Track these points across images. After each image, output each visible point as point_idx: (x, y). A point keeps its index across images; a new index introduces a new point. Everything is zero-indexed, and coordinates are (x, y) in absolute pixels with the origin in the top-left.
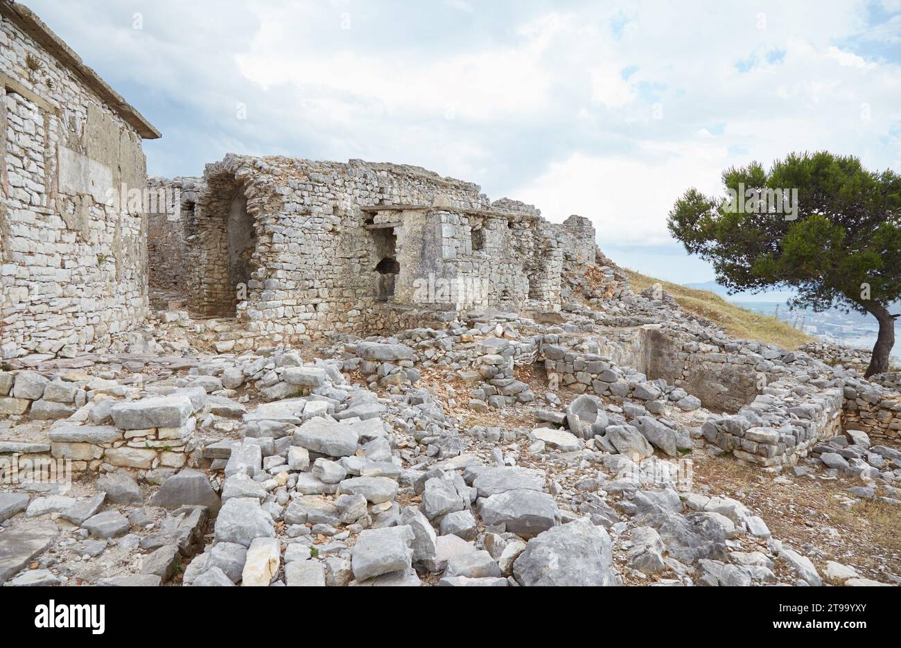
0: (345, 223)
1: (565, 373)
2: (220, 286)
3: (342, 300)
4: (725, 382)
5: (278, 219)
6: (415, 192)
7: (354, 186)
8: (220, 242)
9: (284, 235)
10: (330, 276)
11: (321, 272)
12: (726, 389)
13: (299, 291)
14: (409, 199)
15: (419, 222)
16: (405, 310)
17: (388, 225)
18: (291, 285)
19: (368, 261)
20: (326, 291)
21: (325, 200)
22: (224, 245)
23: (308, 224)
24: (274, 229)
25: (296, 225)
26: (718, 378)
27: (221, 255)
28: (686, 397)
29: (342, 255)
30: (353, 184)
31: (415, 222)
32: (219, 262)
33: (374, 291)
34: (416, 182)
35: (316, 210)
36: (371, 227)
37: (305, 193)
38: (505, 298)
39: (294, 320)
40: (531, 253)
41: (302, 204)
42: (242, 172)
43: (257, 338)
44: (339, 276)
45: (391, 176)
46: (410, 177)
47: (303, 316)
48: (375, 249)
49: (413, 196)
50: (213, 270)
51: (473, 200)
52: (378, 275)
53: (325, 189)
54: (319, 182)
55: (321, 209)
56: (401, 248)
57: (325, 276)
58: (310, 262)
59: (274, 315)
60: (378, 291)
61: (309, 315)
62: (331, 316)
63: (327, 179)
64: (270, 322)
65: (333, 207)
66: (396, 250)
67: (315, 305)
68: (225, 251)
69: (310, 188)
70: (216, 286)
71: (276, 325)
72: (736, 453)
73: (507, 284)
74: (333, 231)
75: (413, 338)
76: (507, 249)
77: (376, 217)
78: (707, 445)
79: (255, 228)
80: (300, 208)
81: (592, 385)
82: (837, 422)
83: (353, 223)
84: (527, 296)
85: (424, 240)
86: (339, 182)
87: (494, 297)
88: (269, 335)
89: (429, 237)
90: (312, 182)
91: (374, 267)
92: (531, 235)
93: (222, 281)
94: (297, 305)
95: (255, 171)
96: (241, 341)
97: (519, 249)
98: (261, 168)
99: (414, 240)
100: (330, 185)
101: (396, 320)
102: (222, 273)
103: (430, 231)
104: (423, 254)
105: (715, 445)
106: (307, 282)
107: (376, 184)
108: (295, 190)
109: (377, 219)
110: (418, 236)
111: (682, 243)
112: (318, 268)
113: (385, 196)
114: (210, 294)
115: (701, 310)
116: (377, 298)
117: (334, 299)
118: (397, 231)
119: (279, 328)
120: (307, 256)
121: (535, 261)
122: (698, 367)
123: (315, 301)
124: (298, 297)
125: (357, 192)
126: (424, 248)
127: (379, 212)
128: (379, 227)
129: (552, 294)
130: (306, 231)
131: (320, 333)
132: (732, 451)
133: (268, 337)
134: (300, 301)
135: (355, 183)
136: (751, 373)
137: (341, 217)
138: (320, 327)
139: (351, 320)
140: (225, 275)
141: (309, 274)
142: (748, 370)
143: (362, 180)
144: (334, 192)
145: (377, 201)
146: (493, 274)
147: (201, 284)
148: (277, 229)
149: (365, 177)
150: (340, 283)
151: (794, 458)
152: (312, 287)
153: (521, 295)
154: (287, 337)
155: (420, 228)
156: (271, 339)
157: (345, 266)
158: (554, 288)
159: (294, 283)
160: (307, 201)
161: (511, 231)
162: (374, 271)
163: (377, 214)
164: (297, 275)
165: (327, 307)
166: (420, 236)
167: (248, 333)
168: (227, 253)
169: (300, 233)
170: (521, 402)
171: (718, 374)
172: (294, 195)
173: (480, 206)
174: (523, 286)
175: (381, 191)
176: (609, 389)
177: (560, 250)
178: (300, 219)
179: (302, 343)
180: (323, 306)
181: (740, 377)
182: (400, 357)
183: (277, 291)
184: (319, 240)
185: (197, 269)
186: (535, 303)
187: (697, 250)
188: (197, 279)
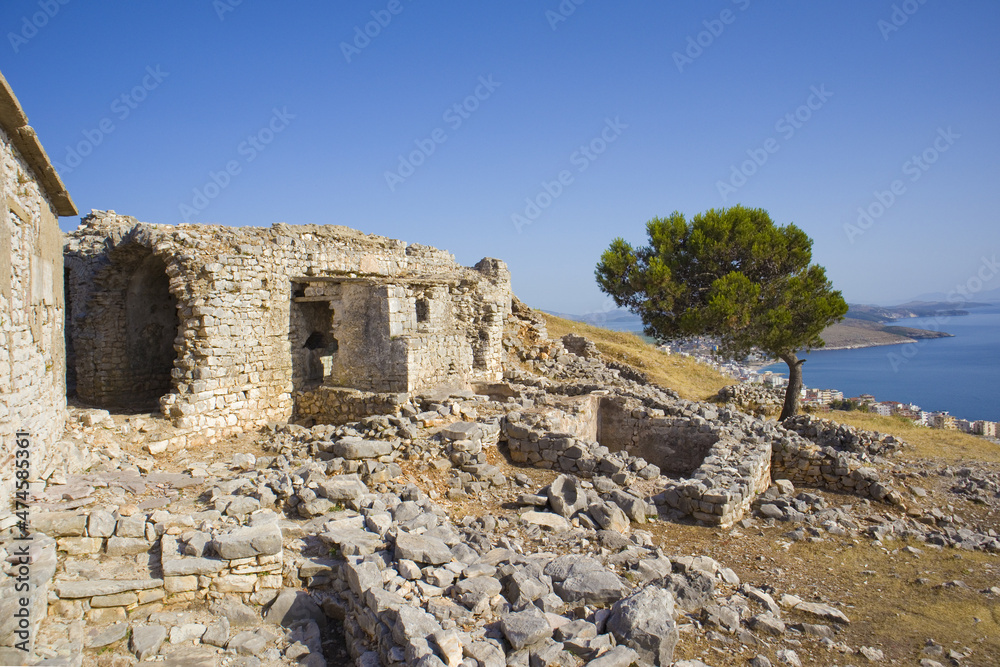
0: (274, 298)
1: (530, 452)
2: (119, 372)
3: (272, 384)
4: (672, 445)
5: (207, 299)
6: (343, 255)
7: (282, 255)
8: (118, 320)
9: (215, 317)
10: (260, 358)
11: (252, 354)
12: (674, 452)
13: (230, 378)
14: (337, 264)
15: (361, 296)
16: (348, 393)
17: (322, 299)
18: (221, 372)
19: (297, 338)
20: (257, 375)
21: (253, 273)
22: (122, 323)
23: (237, 302)
24: (205, 311)
25: (226, 304)
26: (666, 441)
27: (119, 335)
28: (648, 467)
29: (272, 333)
30: (281, 253)
31: (357, 296)
32: (118, 344)
33: (304, 370)
34: (341, 244)
35: (246, 285)
36: (301, 299)
37: (235, 268)
38: (451, 371)
39: (227, 411)
40: (472, 320)
41: (232, 280)
42: (162, 247)
43: (190, 436)
44: (269, 357)
45: (316, 239)
46: (334, 239)
47: (234, 406)
48: (304, 324)
49: (340, 260)
50: (111, 354)
51: (399, 259)
52: (308, 352)
53: (254, 262)
54: (247, 254)
55: (249, 285)
56: (339, 323)
57: (255, 358)
58: (241, 344)
59: (205, 408)
60: (308, 369)
61: (240, 404)
62: (262, 402)
63: (256, 251)
64: (202, 417)
65: (262, 281)
66: (333, 326)
67: (245, 392)
68: (124, 330)
69: (239, 262)
70: (114, 372)
71: (208, 418)
72: (696, 515)
73: (453, 357)
74: (262, 307)
75: (374, 427)
76: (448, 318)
77: (307, 289)
78: (670, 510)
79: (178, 309)
80: (229, 285)
81: (558, 461)
82: (768, 474)
83: (283, 296)
84: (471, 367)
85: (368, 316)
86: (267, 252)
87: (441, 372)
88: (202, 430)
89: (373, 313)
90: (241, 255)
91: (303, 343)
92: (471, 300)
93: (121, 366)
94: (228, 393)
95: (177, 245)
96: (174, 440)
97: (459, 317)
98: (183, 240)
99: (355, 315)
100: (259, 257)
101: (337, 404)
102: (121, 357)
103: (375, 307)
104: (366, 331)
105: (677, 509)
106: (237, 367)
107: (304, 251)
108: (224, 265)
109: (309, 291)
110: (361, 311)
111: (611, 296)
112: (249, 350)
113: (314, 263)
114: (108, 383)
115: (622, 356)
116: (307, 377)
117: (264, 383)
118: (334, 305)
119: (211, 422)
120: (237, 338)
121: (476, 328)
122: (647, 432)
123: (246, 387)
124: (228, 385)
125: (285, 262)
126: (367, 324)
127: (311, 284)
128: (311, 300)
129: (494, 362)
130: (236, 310)
131: (251, 423)
132: (691, 514)
133: (200, 433)
134: (231, 389)
135: (284, 251)
136: (695, 435)
137: (270, 291)
138: (251, 417)
139: (282, 405)
140: (124, 358)
141: (240, 358)
142: (692, 432)
143: (290, 248)
144: (263, 264)
145: (305, 270)
146: (440, 348)
147: (96, 370)
148: (208, 311)
149: (293, 243)
150: (270, 365)
151: (741, 512)
152: (243, 373)
153: (466, 367)
154: (219, 431)
155: (363, 303)
156: (203, 435)
157: (274, 345)
158: (496, 355)
159: (225, 370)
160: (237, 276)
161: (450, 297)
162: (304, 347)
163: (309, 285)
164: (226, 360)
165: (258, 393)
166: (363, 311)
167: (181, 431)
168: (125, 333)
169: (230, 312)
170: (495, 486)
171: (665, 437)
172: (224, 272)
173: (406, 264)
174: (468, 357)
175: (310, 257)
176: (576, 465)
177: (500, 314)
178: (229, 297)
179: (235, 436)
180: (254, 393)
181: (686, 438)
182: (380, 453)
183: (208, 380)
184: (249, 318)
185: (91, 353)
186: (479, 374)
187: (626, 302)
188: (91, 364)
